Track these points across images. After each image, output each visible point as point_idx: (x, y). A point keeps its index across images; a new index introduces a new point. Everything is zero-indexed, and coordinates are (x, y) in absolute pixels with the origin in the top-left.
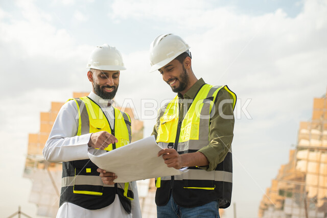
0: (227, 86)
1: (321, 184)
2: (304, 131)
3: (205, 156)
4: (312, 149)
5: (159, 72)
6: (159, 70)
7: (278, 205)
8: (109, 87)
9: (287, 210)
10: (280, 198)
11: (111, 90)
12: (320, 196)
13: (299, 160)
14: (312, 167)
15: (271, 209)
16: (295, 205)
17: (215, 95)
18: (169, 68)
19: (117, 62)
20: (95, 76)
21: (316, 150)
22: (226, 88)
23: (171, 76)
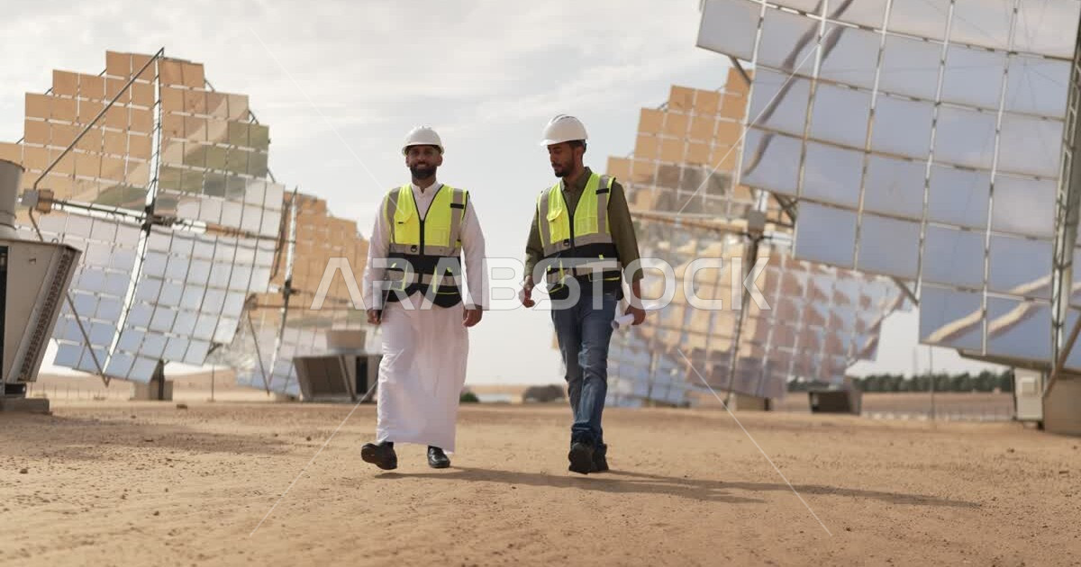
17: (609, 186)
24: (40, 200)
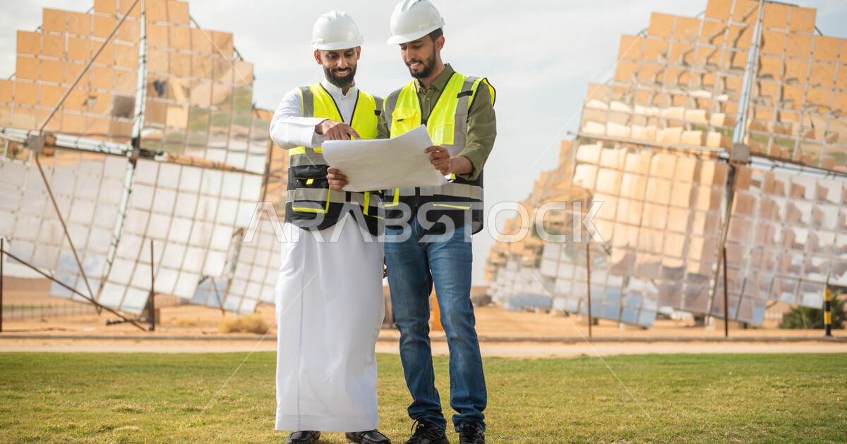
0: (486, 79)
1: (622, 217)
2: (595, 103)
3: (470, 161)
4: (609, 144)
5: (400, 47)
6: (400, 45)
7: (529, 257)
8: (340, 69)
9: (548, 268)
10: (534, 241)
11: (345, 73)
12: (618, 241)
13: (578, 163)
14: (606, 181)
15: (512, 264)
16: (564, 257)
17: (474, 88)
18: (417, 44)
19: (350, 35)
20: (323, 58)
21: (617, 145)
22: (485, 81)
23: (416, 55)
24: (46, 145)
